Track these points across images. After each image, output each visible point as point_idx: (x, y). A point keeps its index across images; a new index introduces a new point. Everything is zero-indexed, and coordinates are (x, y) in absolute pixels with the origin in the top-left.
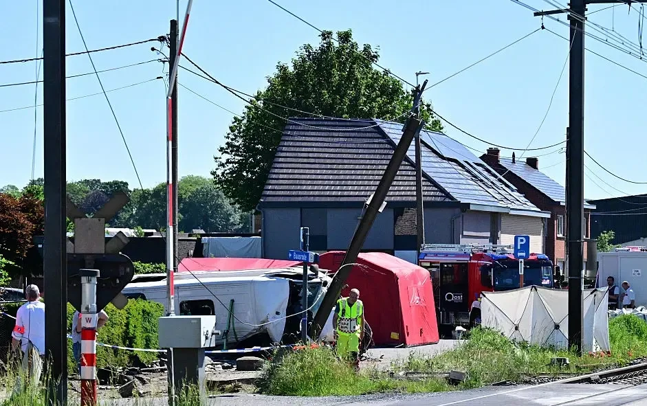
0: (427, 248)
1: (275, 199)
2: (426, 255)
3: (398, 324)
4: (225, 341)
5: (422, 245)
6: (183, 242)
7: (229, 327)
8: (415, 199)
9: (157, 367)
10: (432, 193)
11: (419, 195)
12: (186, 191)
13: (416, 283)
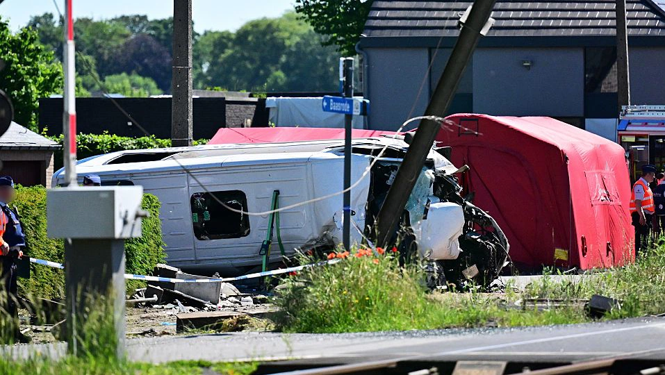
0: (632, 111)
1: (386, 34)
2: (629, 123)
3: (567, 236)
4: (264, 259)
5: (624, 108)
6: (234, 105)
7: (271, 235)
8: (613, 32)
9: (141, 299)
10: (648, 23)
11: (620, 26)
12: (291, 34)
13: (600, 166)
